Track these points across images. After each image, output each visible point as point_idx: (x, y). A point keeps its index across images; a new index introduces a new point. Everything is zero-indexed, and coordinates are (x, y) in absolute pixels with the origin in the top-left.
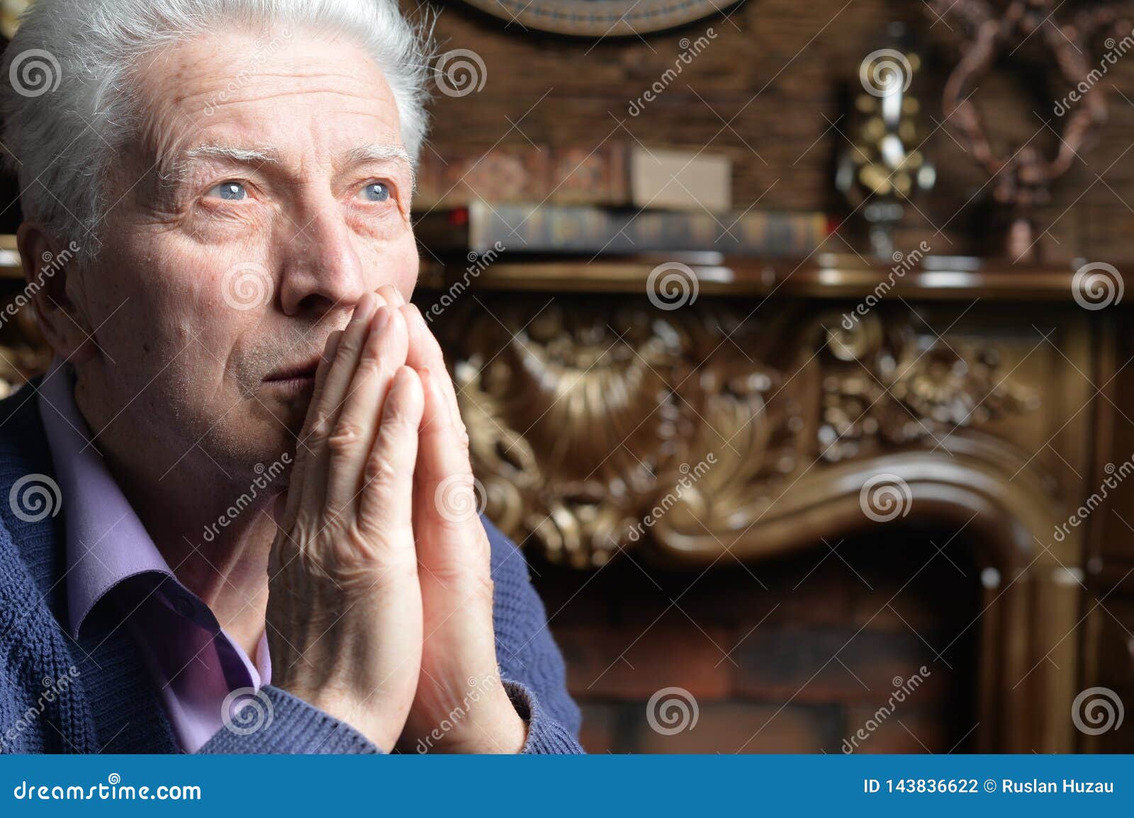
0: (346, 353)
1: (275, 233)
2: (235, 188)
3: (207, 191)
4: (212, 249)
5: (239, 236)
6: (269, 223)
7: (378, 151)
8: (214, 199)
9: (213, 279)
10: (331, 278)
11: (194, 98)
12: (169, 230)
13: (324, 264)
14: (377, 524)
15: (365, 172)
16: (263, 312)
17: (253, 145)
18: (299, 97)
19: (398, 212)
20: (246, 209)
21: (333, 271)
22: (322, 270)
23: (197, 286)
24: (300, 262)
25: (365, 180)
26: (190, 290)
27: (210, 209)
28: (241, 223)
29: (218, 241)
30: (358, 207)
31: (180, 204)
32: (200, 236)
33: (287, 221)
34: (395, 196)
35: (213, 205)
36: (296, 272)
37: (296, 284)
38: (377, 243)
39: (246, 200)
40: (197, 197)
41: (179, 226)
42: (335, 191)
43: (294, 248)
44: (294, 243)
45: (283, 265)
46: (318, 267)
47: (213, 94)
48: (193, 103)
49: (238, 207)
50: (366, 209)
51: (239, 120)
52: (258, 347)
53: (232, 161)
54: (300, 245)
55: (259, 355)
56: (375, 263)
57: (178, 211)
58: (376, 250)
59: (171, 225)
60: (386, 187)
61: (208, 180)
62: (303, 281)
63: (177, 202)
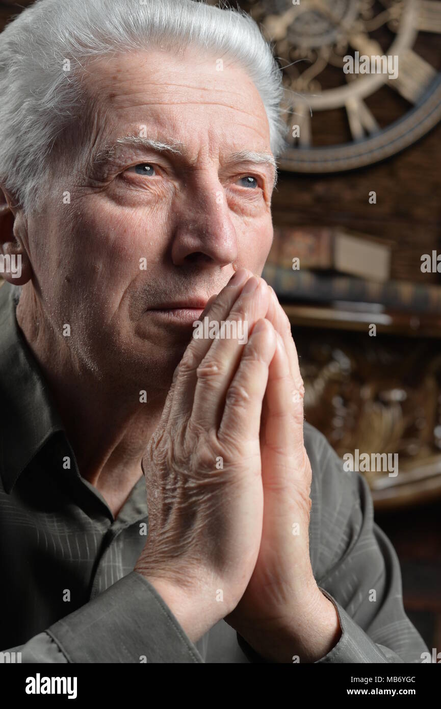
1: (173, 204)
2: (148, 168)
3: (128, 169)
4: (127, 211)
5: (148, 203)
6: (170, 195)
7: (253, 156)
8: (133, 175)
9: (125, 231)
10: (213, 241)
11: (125, 97)
12: (95, 193)
13: (209, 231)
15: (240, 169)
16: (157, 260)
17: (166, 139)
18: (202, 107)
19: (263, 199)
20: (154, 183)
21: (216, 237)
22: (207, 235)
23: (112, 236)
24: (190, 227)
25: (240, 174)
26: (107, 238)
27: (131, 182)
28: (151, 193)
29: (133, 204)
30: (235, 191)
31: (105, 175)
32: (119, 200)
33: (183, 196)
34: (262, 186)
35: (131, 178)
36: (186, 234)
37: (186, 243)
38: (246, 218)
39: (154, 177)
40: (120, 173)
41: (104, 190)
42: (222, 180)
43: (187, 216)
44: (189, 214)
45: (177, 227)
46: (205, 232)
47: (139, 95)
48: (123, 101)
49: (149, 181)
50: (240, 193)
51: (158, 119)
52: (148, 285)
53: (149, 150)
54: (192, 215)
55: (148, 291)
56: (244, 233)
57: (104, 180)
60: (257, 181)
61: (129, 162)
62: (190, 241)
63: (105, 173)
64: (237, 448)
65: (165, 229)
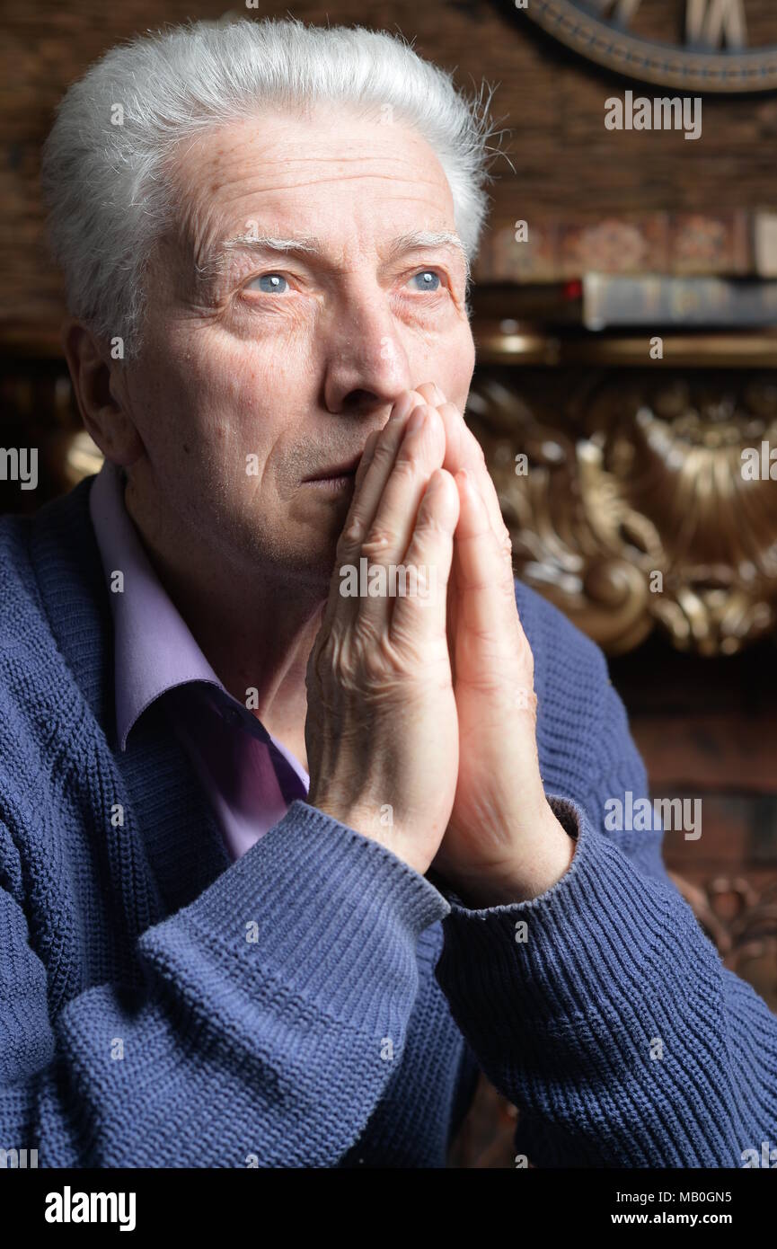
0: (382, 455)
1: (318, 328)
2: (275, 280)
3: (246, 284)
4: (252, 345)
5: (280, 331)
6: (311, 320)
7: (426, 237)
8: (254, 292)
9: (253, 376)
10: (375, 372)
11: (231, 186)
12: (208, 325)
13: (368, 358)
14: (407, 635)
15: (413, 260)
16: (306, 410)
17: (292, 234)
18: (342, 184)
19: (451, 301)
20: (287, 302)
21: (377, 364)
22: (366, 364)
23: (237, 385)
24: (343, 356)
25: (413, 268)
26: (230, 389)
27: (251, 304)
28: (282, 317)
29: (259, 336)
30: (407, 297)
31: (218, 298)
32: (239, 331)
33: (330, 314)
34: (447, 284)
35: (252, 298)
36: (340, 366)
37: (340, 379)
38: (428, 335)
39: (288, 292)
40: (236, 290)
41: (218, 321)
42: (383, 281)
43: (337, 342)
44: (340, 338)
45: (327, 360)
46: (363, 360)
47: (249, 182)
48: (230, 191)
49: (279, 300)
50: (415, 299)
51: (277, 208)
52: (298, 446)
53: (270, 251)
54: (343, 338)
55: (299, 455)
56: (426, 357)
57: (217, 305)
58: (428, 344)
59: (210, 320)
60: (437, 275)
61: (246, 272)
62: (346, 377)
63: (216, 295)
64: (413, 652)
65: (311, 366)
